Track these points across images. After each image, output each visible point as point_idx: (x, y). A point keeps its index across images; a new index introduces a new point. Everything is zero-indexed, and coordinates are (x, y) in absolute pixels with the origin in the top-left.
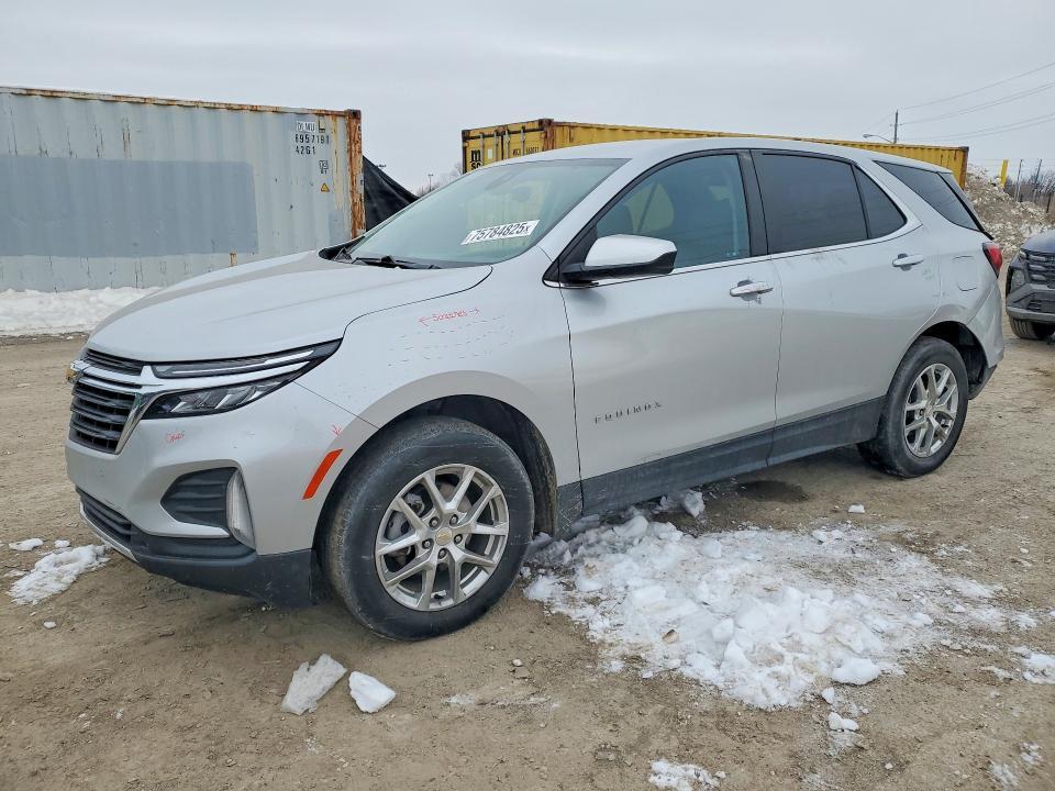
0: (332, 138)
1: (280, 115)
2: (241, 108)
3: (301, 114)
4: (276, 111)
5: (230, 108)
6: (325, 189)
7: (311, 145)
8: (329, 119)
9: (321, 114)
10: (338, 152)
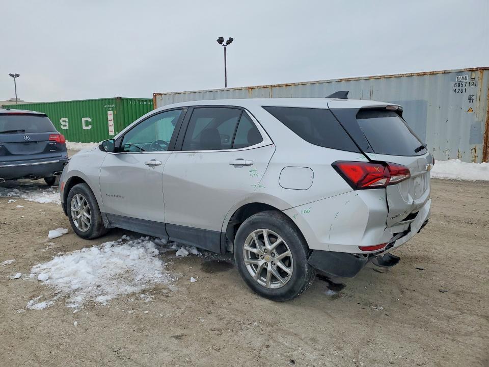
0: (479, 82)
1: (447, 75)
2: (425, 74)
3: (460, 72)
4: (444, 73)
5: (419, 75)
6: (470, 110)
7: (464, 88)
8: (478, 73)
9: (472, 70)
10: (482, 91)
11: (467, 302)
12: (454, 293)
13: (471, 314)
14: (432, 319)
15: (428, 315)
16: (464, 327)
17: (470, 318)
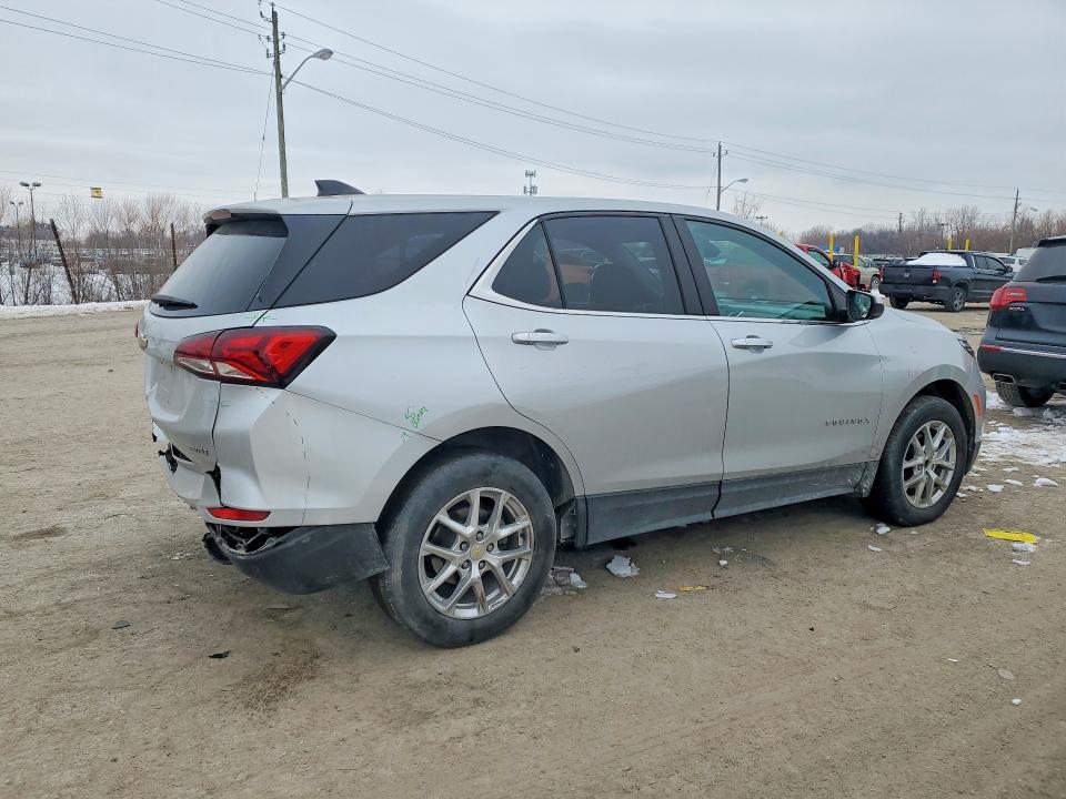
11: (61, 626)
12: (97, 632)
13: (42, 608)
14: (96, 576)
15: (107, 578)
16: (43, 587)
17: (41, 601)
